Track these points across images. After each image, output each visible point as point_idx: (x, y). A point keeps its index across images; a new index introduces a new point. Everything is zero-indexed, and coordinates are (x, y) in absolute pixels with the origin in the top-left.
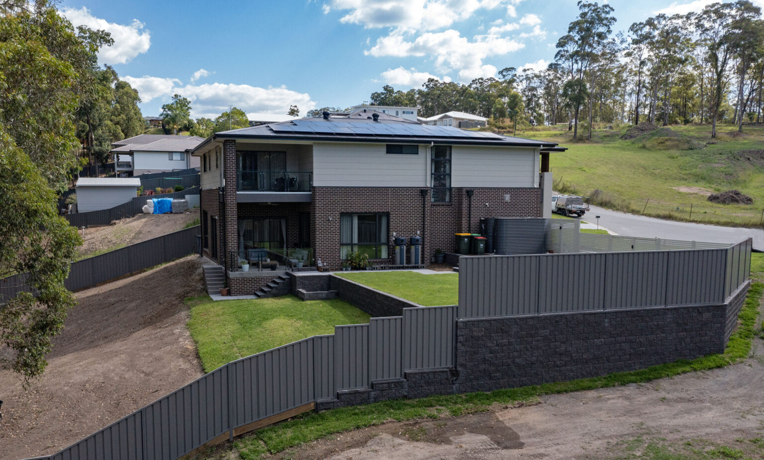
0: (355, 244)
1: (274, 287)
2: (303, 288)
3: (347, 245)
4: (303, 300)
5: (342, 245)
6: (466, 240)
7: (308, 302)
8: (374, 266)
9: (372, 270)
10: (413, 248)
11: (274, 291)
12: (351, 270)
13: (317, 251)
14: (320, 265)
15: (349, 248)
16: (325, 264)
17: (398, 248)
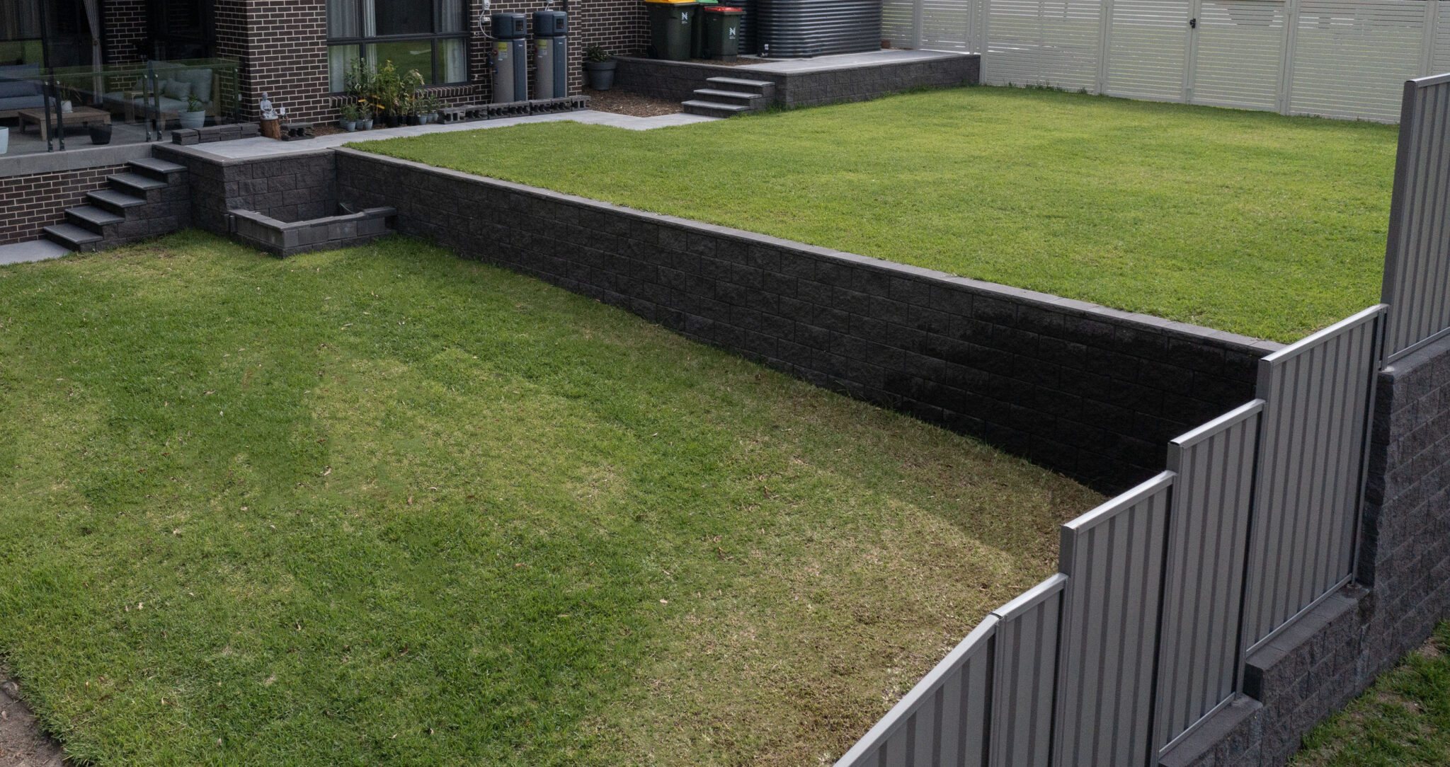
0: (371, 40)
1: (129, 207)
2: (253, 207)
3: (342, 42)
4: (276, 253)
5: (332, 43)
6: (685, 16)
7: (304, 261)
8: (447, 111)
9: (440, 122)
10: (545, 45)
11: (129, 221)
12: (375, 127)
13: (255, 66)
14: (270, 116)
15: (351, 53)
16: (283, 111)
17: (504, 50)
